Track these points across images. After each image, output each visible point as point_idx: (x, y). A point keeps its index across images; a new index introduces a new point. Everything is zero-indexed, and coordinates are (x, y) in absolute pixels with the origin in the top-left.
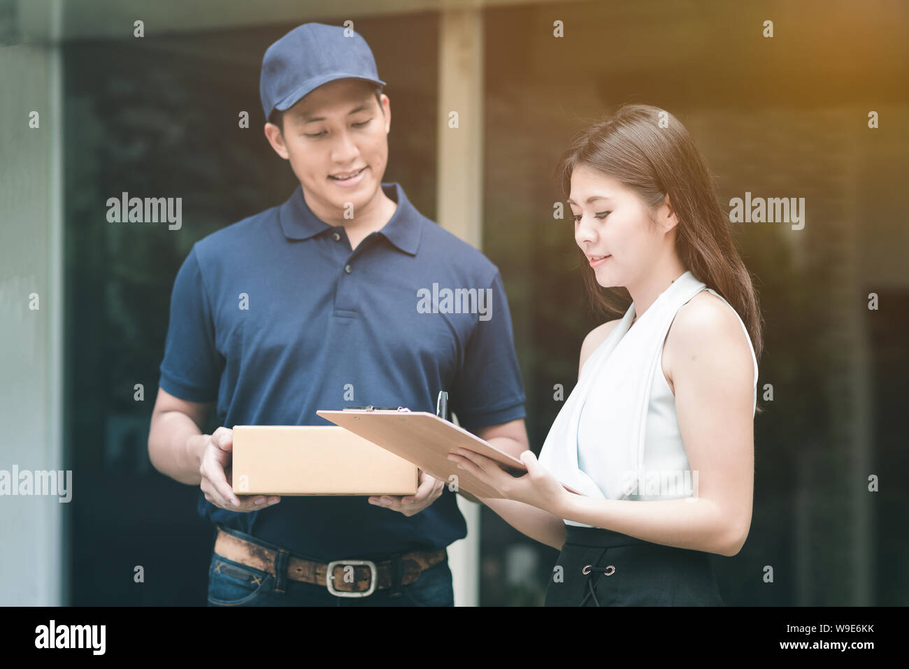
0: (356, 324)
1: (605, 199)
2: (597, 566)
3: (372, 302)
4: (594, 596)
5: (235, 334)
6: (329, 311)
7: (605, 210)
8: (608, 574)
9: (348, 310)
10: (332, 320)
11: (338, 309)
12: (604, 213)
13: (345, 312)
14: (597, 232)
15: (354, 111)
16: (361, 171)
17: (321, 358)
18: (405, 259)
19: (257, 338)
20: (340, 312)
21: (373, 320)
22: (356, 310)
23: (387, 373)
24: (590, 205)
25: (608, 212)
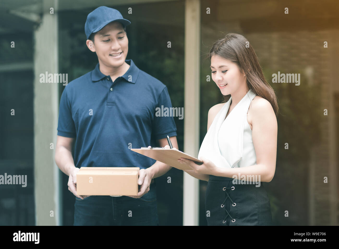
0: (114, 107)
1: (226, 66)
2: (228, 187)
3: (119, 100)
4: (229, 197)
5: (76, 114)
6: (105, 103)
7: (225, 70)
8: (232, 190)
9: (111, 103)
10: (106, 106)
11: (108, 103)
12: (225, 71)
13: (111, 104)
14: (222, 77)
15: (119, 33)
16: (121, 53)
17: (103, 119)
18: (131, 85)
19: (83, 114)
20: (108, 104)
21: (120, 106)
22: (114, 103)
23: (124, 123)
24: (220, 68)
25: (227, 71)
